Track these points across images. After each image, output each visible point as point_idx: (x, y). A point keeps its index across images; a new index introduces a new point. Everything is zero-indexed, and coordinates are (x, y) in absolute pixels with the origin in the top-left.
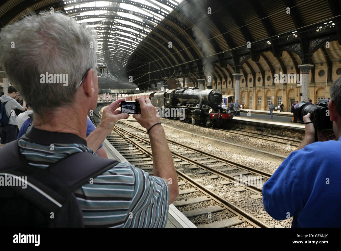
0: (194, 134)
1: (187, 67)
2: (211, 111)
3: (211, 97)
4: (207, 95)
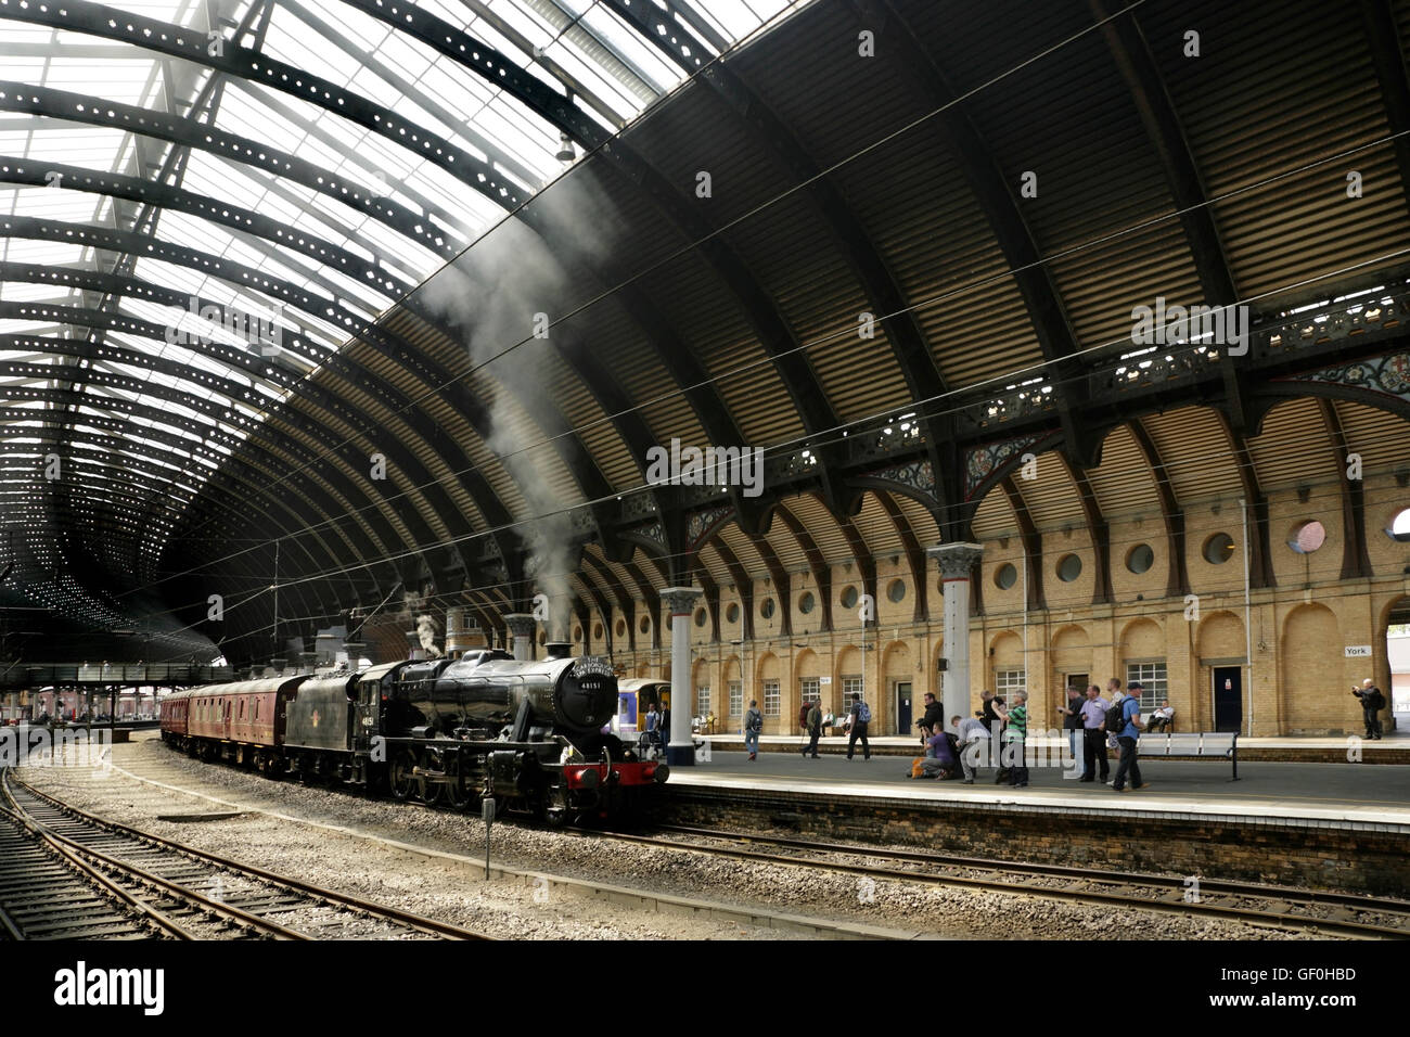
0: (491, 865)
1: (459, 562)
2: (567, 752)
4: (549, 684)
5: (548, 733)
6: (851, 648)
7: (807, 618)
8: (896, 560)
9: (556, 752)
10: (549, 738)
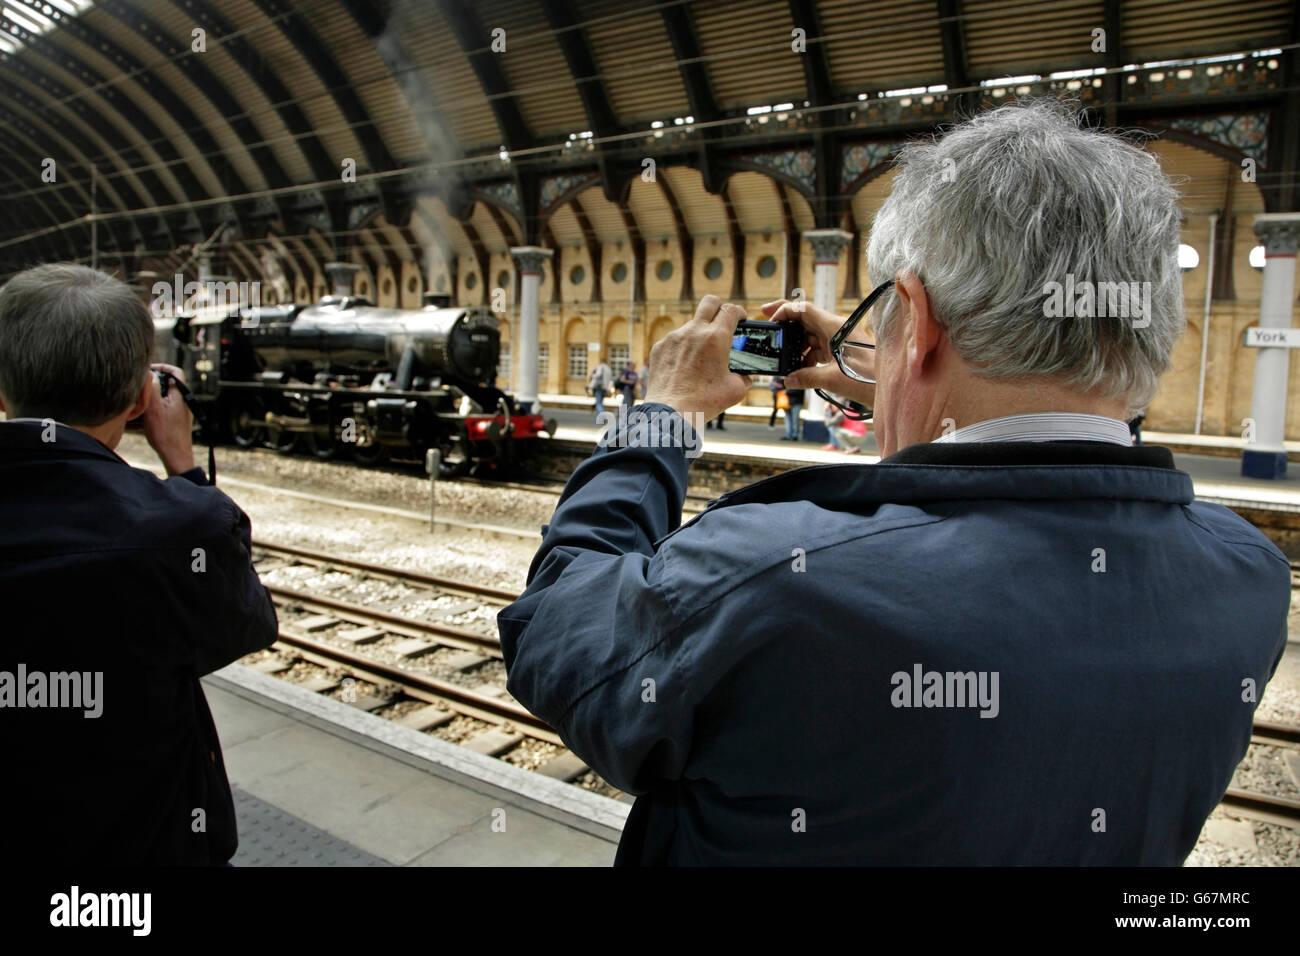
2: (465, 406)
3: (461, 341)
4: (440, 335)
5: (435, 383)
6: (618, 319)
7: (578, 288)
8: (665, 243)
9: (449, 403)
10: (437, 389)
